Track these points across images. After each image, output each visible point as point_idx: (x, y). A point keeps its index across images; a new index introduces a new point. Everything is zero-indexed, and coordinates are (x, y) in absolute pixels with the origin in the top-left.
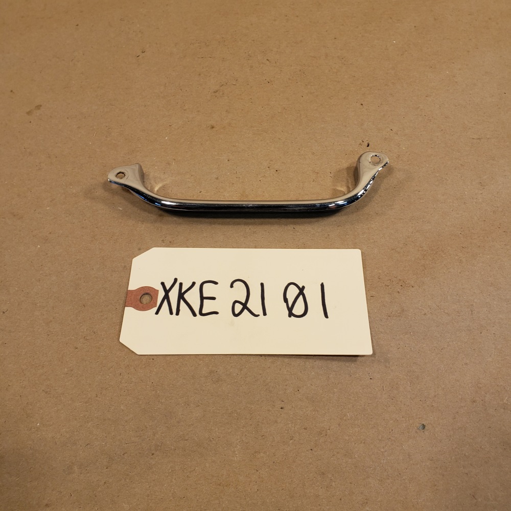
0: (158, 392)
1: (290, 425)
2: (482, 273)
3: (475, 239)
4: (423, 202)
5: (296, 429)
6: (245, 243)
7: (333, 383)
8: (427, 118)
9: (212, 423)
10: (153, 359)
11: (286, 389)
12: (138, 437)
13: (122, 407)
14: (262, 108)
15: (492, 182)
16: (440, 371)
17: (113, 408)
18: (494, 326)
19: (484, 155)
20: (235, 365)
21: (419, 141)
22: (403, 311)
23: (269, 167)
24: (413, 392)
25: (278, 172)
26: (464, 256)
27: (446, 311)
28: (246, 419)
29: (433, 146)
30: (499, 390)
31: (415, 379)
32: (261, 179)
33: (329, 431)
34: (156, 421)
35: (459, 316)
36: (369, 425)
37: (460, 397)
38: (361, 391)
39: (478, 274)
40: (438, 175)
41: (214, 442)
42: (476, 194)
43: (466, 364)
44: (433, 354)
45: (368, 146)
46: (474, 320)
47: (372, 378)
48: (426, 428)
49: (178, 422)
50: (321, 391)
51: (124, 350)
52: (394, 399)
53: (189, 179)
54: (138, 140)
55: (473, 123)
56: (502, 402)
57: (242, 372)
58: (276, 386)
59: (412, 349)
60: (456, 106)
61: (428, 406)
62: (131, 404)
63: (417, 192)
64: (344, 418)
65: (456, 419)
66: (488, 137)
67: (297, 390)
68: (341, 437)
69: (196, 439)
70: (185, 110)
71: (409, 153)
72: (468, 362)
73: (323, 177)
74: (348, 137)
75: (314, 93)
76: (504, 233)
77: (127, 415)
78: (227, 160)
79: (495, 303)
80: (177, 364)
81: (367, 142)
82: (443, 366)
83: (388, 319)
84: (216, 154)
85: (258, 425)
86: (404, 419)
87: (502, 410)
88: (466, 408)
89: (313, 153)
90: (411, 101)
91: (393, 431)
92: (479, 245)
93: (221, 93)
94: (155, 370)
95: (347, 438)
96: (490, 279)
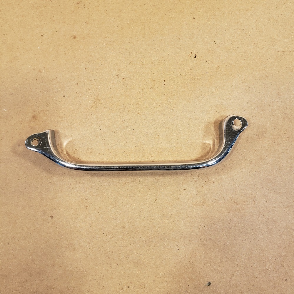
0: (34, 257)
1: (121, 280)
2: (266, 173)
3: (265, 142)
4: (231, 109)
5: (125, 282)
6: (96, 142)
7: (152, 252)
8: (244, 32)
9: (69, 278)
10: (30, 233)
11: (119, 256)
12: (21, 287)
13: (10, 267)
14: (115, 20)
15: (287, 92)
16: (226, 245)
17: (4, 267)
18: (268, 213)
19: (285, 67)
20: (86, 240)
21: (235, 54)
22: (205, 201)
23: (117, 76)
24: (206, 259)
25: (124, 79)
26: (254, 158)
27: (235, 202)
28: (92, 275)
29: (246, 58)
30: (264, 259)
31: (209, 250)
32: (111, 85)
33: (146, 285)
34: (33, 276)
35: (244, 205)
36: (174, 281)
37: (237, 263)
38: (170, 258)
39: (262, 173)
40: (246, 85)
41: (71, 290)
42: (273, 102)
43: (245, 240)
44: (223, 233)
45: (195, 57)
46: (255, 208)
47: (179, 248)
48: (211, 284)
49: (48, 277)
50: (144, 258)
51: (11, 225)
52: (192, 264)
53: (55, 85)
54: (18, 49)
55: (280, 37)
56: (264, 268)
57: (90, 244)
58: (113, 254)
59: (209, 229)
60: (269, 20)
61: (215, 269)
62: (16, 265)
63: (228, 100)
64: (158, 276)
65: (232, 279)
66: (291, 50)
67: (127, 257)
68: (154, 290)
69: (59, 288)
70: (54, 21)
71: (226, 64)
72: (246, 238)
73: (158, 84)
74: (180, 48)
75: (157, 5)
76: (287, 139)
77: (14, 272)
78: (85, 69)
79: (271, 195)
80: (46, 237)
81: (195, 53)
82: (228, 242)
83: (193, 207)
84: (76, 62)
85: (100, 280)
86: (197, 278)
87: (264, 274)
88: (240, 271)
89: (152, 63)
90: (234, 16)
91: (189, 286)
92: (267, 148)
93: (83, 5)
94: (32, 242)
95: (158, 290)
96: (270, 178)
